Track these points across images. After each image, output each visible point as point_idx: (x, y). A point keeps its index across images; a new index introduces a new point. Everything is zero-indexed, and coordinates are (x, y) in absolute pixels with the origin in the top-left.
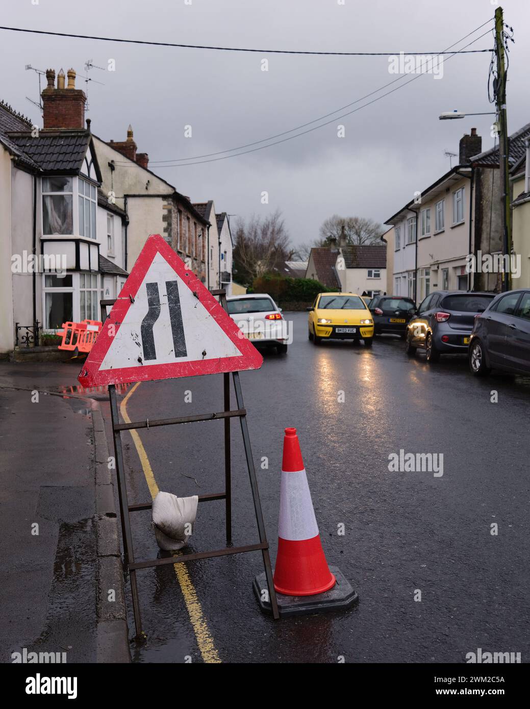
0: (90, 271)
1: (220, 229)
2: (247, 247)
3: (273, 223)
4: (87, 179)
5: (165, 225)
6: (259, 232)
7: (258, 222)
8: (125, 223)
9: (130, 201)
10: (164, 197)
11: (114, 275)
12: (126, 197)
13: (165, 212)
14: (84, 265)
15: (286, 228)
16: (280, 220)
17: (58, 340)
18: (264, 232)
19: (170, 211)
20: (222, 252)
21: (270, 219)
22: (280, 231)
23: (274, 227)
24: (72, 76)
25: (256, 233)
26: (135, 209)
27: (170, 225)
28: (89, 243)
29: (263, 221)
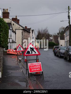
0: (11, 42)
1: (32, 33)
2: (40, 34)
3: (46, 29)
4: (11, 29)
5: (22, 34)
6: (43, 31)
7: (42, 29)
8: (15, 34)
9: (16, 30)
10: (22, 30)
11: (14, 43)
12: (16, 29)
13: (22, 32)
14: (10, 42)
15: (48, 31)
16: (47, 29)
17: (7, 52)
18: (44, 31)
19: (23, 32)
20: (33, 37)
21: (45, 29)
22: (47, 31)
23: (46, 30)
24: (7, 10)
25: (42, 31)
26: (17, 31)
27: (23, 34)
28: (11, 38)
29: (44, 29)
